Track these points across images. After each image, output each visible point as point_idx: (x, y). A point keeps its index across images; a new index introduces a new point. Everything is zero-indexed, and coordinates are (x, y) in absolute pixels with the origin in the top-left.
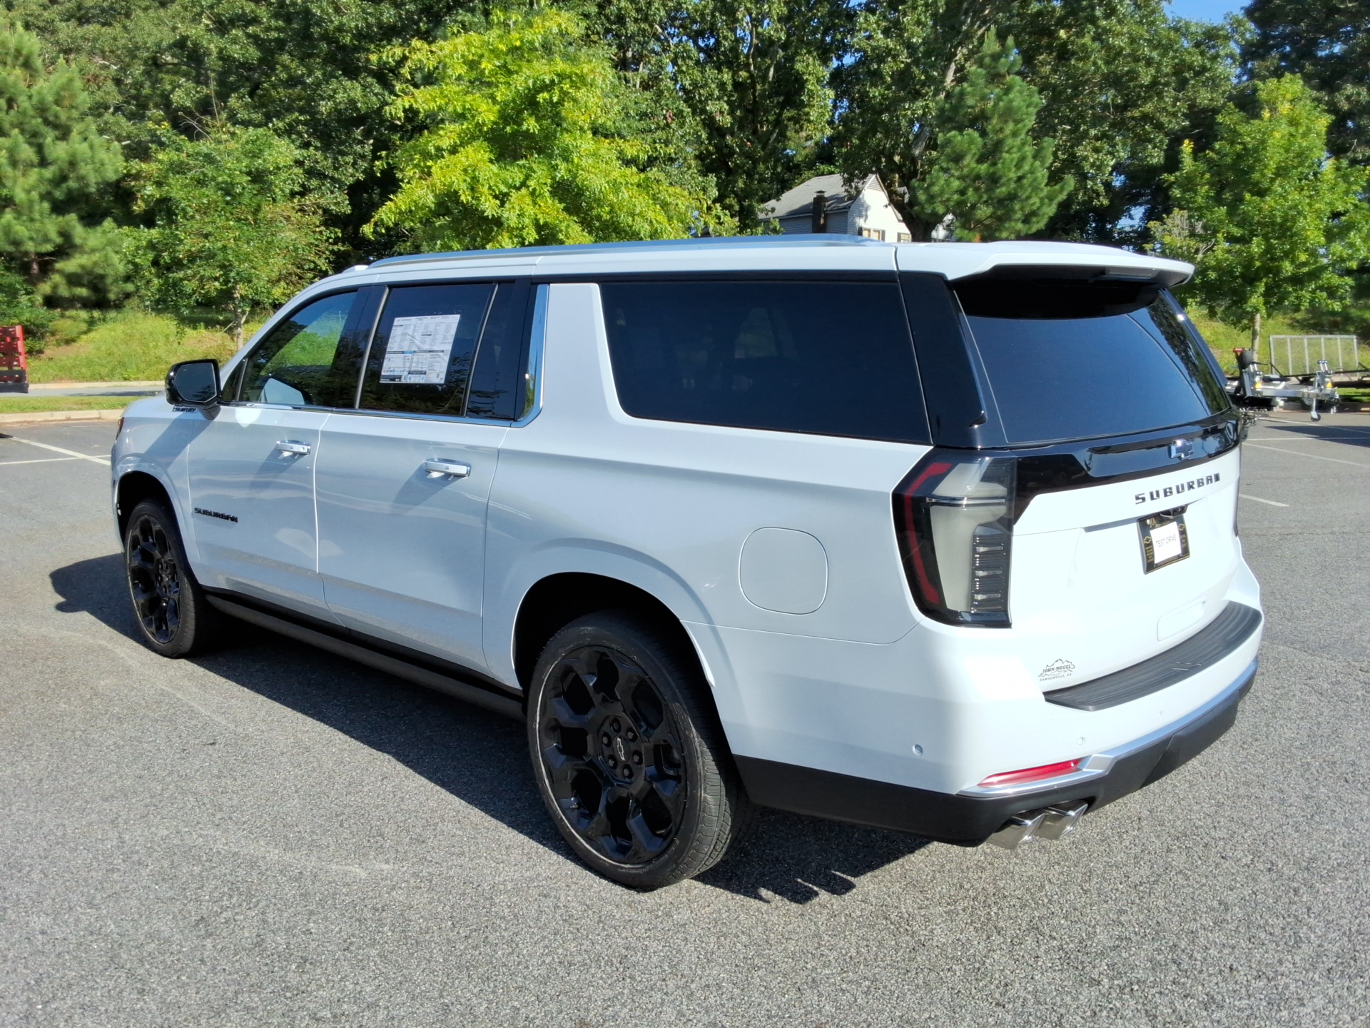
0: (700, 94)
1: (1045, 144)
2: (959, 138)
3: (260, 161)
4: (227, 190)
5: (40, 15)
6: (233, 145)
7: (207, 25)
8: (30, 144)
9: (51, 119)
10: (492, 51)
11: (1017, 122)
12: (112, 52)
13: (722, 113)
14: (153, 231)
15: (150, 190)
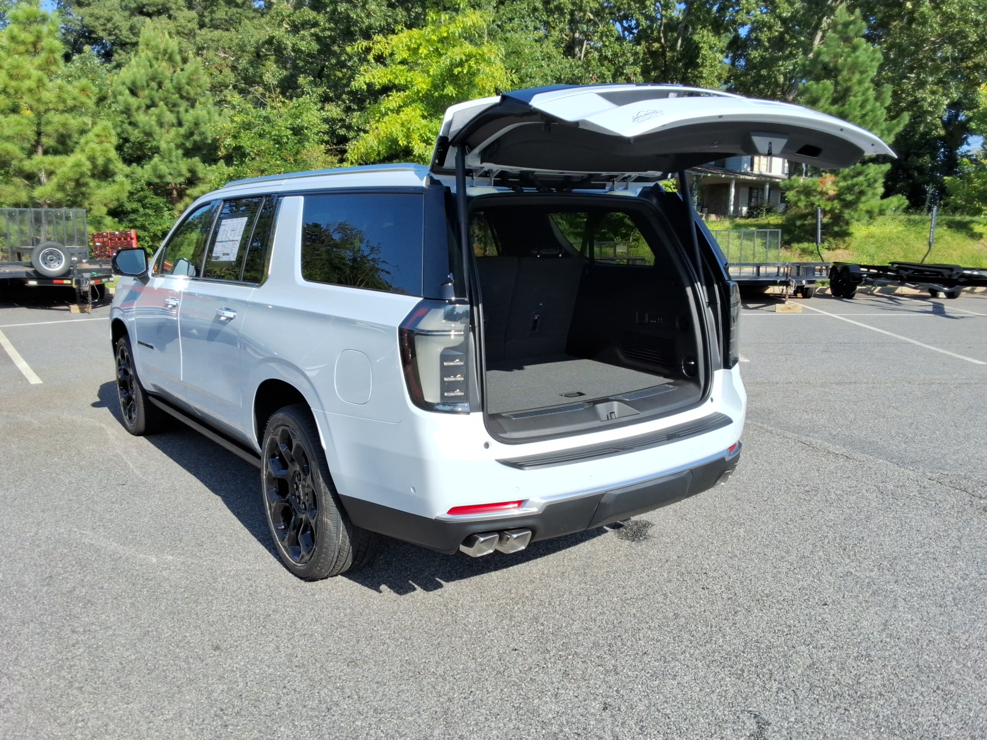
0: (619, 61)
1: (884, 89)
2: (815, 86)
3: (300, 120)
4: (278, 141)
5: (187, 26)
6: (283, 110)
7: (287, 29)
8: (172, 112)
9: (184, 94)
10: (428, 41)
11: (862, 73)
12: (230, 48)
13: (635, 74)
14: (231, 169)
15: (229, 141)
